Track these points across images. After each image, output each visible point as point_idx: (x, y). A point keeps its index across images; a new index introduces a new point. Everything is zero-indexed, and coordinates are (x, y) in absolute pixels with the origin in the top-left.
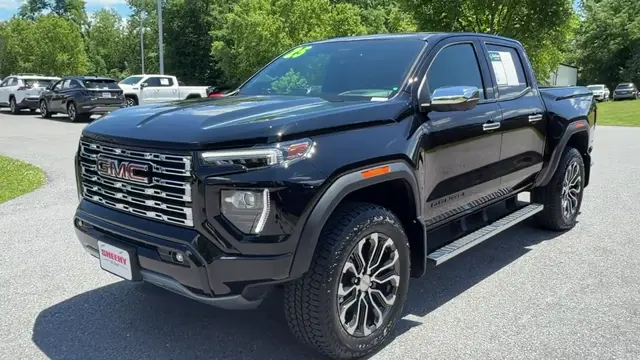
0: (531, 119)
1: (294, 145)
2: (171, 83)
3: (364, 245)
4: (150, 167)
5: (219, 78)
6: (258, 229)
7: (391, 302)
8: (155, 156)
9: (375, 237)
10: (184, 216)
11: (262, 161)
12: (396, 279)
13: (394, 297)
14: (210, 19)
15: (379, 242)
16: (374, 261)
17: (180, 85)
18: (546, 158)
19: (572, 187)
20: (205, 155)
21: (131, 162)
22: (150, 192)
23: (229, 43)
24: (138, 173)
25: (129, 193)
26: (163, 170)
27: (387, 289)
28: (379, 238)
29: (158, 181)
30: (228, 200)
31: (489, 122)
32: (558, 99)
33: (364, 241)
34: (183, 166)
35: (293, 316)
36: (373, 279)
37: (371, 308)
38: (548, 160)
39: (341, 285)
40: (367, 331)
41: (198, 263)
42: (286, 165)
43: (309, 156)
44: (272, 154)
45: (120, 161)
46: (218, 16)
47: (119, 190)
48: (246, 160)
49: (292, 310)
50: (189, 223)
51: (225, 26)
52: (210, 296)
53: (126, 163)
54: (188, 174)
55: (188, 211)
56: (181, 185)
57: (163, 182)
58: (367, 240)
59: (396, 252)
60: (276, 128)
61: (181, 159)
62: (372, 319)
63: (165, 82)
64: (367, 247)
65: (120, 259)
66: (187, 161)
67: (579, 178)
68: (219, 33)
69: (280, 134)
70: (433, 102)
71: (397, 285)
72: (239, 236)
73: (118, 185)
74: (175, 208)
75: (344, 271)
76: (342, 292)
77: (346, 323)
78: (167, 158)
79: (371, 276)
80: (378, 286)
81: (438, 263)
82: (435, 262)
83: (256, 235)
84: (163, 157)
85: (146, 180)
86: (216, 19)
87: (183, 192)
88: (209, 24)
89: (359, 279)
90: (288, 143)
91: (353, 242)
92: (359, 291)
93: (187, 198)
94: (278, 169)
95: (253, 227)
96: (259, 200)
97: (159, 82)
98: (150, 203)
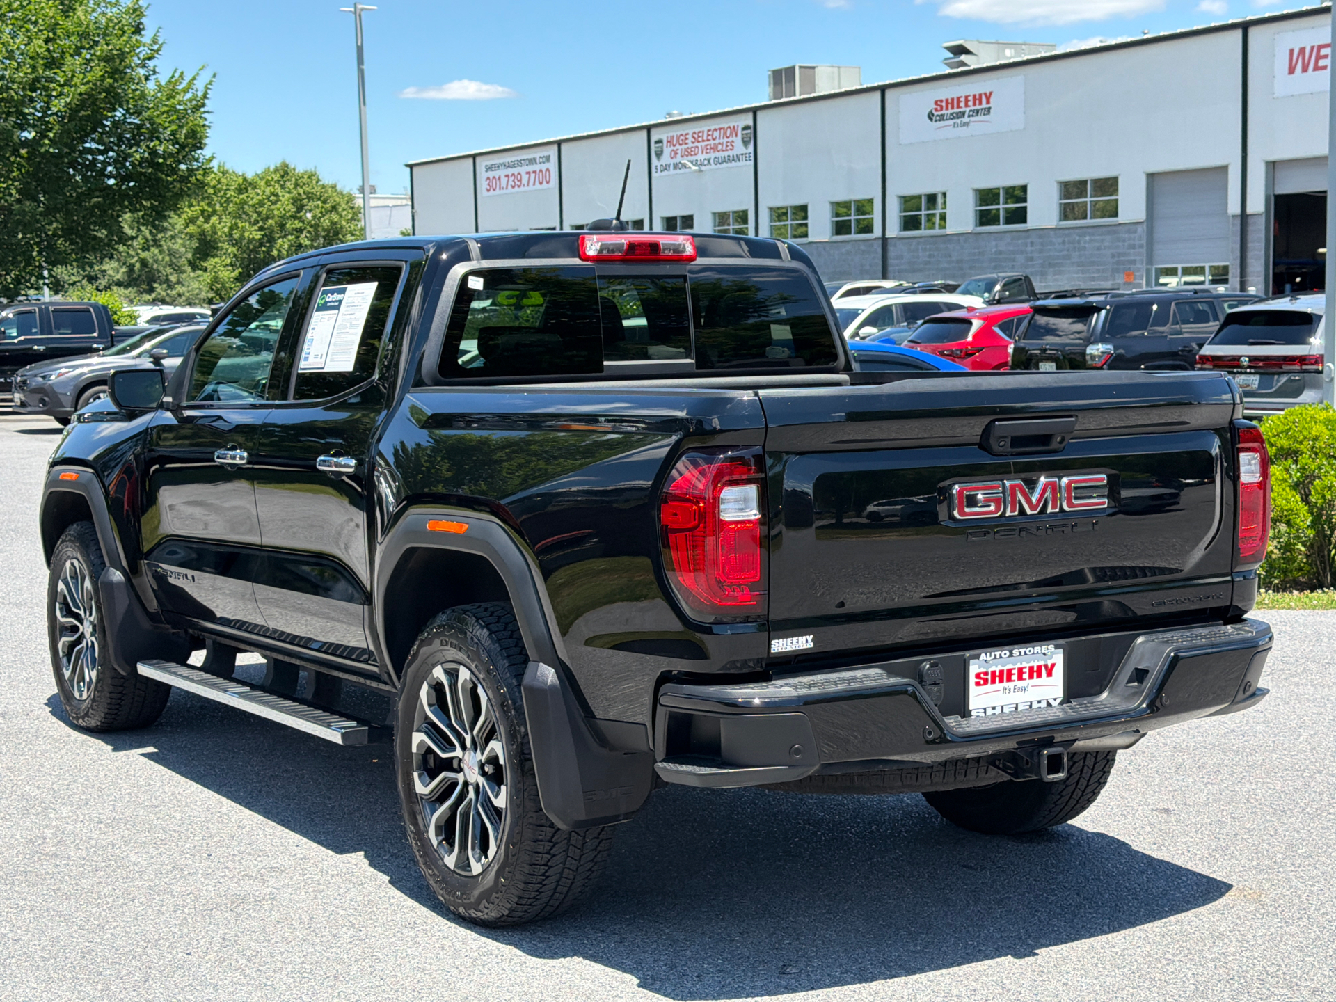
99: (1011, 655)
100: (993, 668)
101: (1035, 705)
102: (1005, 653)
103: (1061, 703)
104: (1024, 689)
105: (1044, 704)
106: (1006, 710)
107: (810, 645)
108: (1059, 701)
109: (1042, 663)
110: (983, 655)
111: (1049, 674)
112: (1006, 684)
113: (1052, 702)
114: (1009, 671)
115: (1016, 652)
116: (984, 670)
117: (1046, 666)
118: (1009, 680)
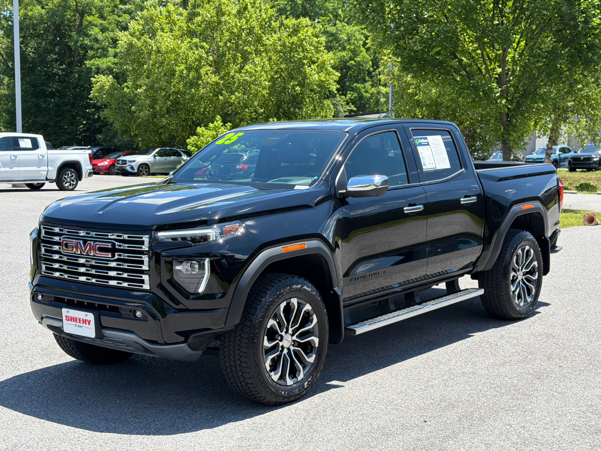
0: (463, 201)
1: (228, 226)
2: (35, 145)
3: (285, 307)
4: (114, 245)
5: (100, 132)
6: (201, 289)
7: (311, 359)
8: (118, 236)
9: (294, 301)
10: (143, 282)
11: (205, 238)
12: (316, 340)
13: (314, 356)
14: (87, 42)
15: (298, 306)
16: (295, 322)
17: (49, 147)
18: (485, 241)
19: (527, 273)
20: (161, 234)
21: (95, 241)
22: (113, 264)
23: (120, 78)
24: (101, 250)
25: (92, 267)
26: (125, 246)
27: (308, 348)
28: (298, 303)
29: (120, 255)
30: (178, 268)
31: (410, 205)
32: (501, 180)
33: (284, 304)
34: (142, 243)
35: (227, 364)
36: (294, 338)
37: (292, 362)
38: (490, 243)
39: (266, 338)
40: (290, 382)
41: (154, 317)
42: (221, 241)
43: (239, 234)
44: (212, 232)
45: (85, 242)
46: (100, 37)
47: (83, 265)
48: (191, 238)
49: (227, 359)
50: (146, 286)
51: (111, 51)
52: (162, 344)
53: (92, 243)
54: (147, 249)
55: (146, 277)
56: (141, 257)
57: (125, 256)
58: (288, 304)
59: (315, 316)
60: (214, 213)
61: (142, 238)
62: (294, 373)
63: (26, 143)
64: (288, 310)
65: (85, 321)
66: (146, 238)
67: (535, 263)
68: (103, 63)
69: (217, 218)
70: (349, 189)
71: (317, 345)
72: (186, 295)
73: (82, 261)
74: (135, 276)
75: (268, 326)
76: (267, 344)
77: (271, 371)
78: (129, 237)
79: (292, 335)
80: (300, 345)
81: (357, 333)
82: (355, 331)
83: (199, 294)
84: (126, 237)
85: (110, 255)
86: (96, 40)
87: (142, 262)
88: (85, 48)
89: (282, 336)
90: (223, 224)
91: (275, 303)
92: (283, 347)
93: (145, 267)
94: (215, 244)
95: (198, 288)
96: (202, 267)
97: (18, 145)
98: (112, 273)
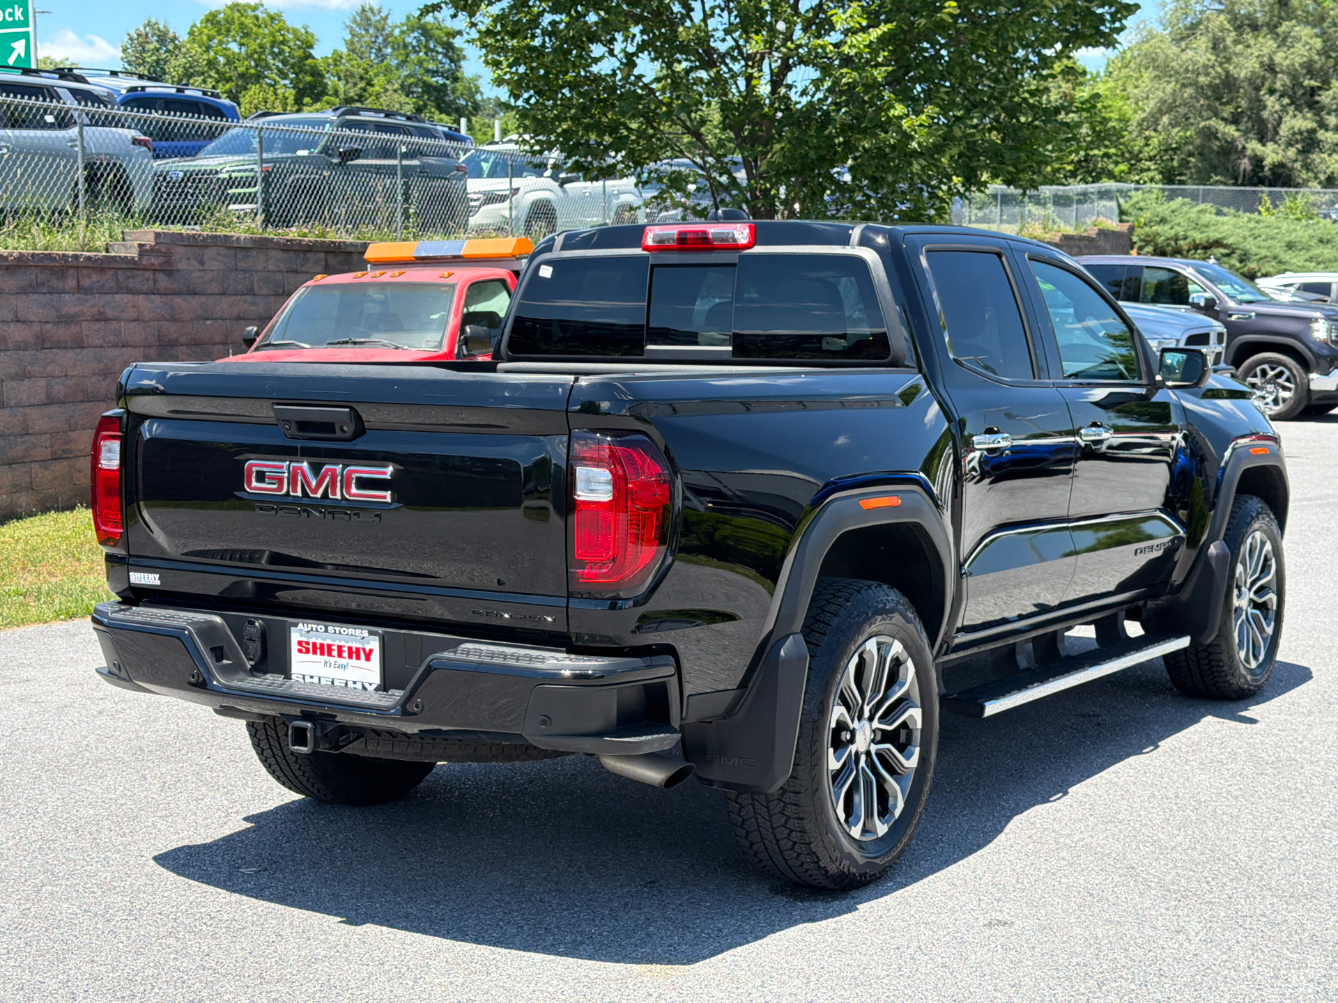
99: (326, 631)
100: (314, 640)
101: (350, 685)
102: (321, 627)
103: (376, 690)
104: (344, 667)
105: (359, 686)
106: (323, 682)
107: (158, 583)
108: (374, 686)
109: (360, 646)
110: (300, 625)
111: (368, 658)
112: (326, 658)
113: (367, 686)
114: (329, 646)
115: (331, 629)
116: (306, 640)
117: (364, 650)
118: (330, 654)
